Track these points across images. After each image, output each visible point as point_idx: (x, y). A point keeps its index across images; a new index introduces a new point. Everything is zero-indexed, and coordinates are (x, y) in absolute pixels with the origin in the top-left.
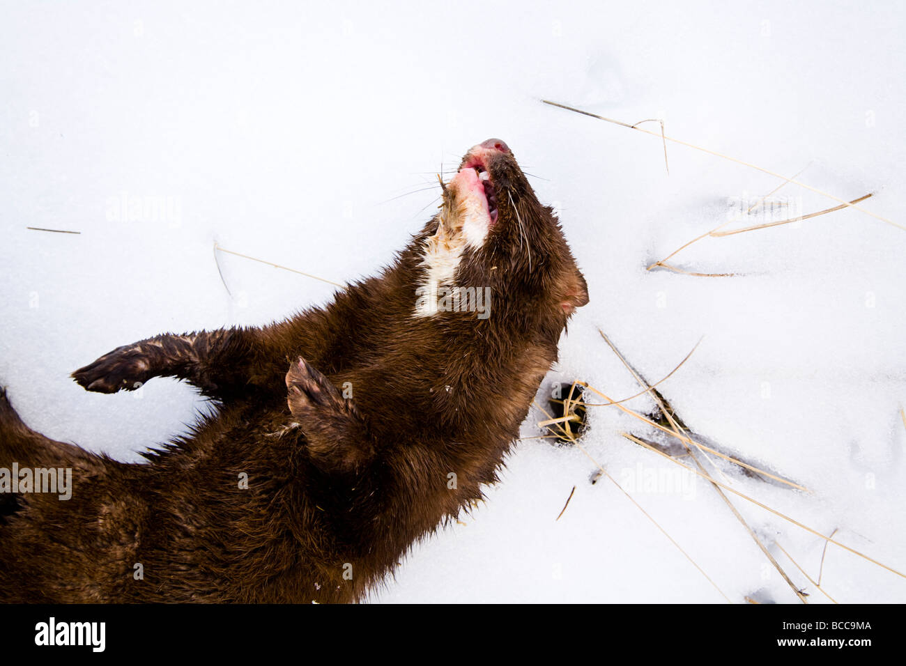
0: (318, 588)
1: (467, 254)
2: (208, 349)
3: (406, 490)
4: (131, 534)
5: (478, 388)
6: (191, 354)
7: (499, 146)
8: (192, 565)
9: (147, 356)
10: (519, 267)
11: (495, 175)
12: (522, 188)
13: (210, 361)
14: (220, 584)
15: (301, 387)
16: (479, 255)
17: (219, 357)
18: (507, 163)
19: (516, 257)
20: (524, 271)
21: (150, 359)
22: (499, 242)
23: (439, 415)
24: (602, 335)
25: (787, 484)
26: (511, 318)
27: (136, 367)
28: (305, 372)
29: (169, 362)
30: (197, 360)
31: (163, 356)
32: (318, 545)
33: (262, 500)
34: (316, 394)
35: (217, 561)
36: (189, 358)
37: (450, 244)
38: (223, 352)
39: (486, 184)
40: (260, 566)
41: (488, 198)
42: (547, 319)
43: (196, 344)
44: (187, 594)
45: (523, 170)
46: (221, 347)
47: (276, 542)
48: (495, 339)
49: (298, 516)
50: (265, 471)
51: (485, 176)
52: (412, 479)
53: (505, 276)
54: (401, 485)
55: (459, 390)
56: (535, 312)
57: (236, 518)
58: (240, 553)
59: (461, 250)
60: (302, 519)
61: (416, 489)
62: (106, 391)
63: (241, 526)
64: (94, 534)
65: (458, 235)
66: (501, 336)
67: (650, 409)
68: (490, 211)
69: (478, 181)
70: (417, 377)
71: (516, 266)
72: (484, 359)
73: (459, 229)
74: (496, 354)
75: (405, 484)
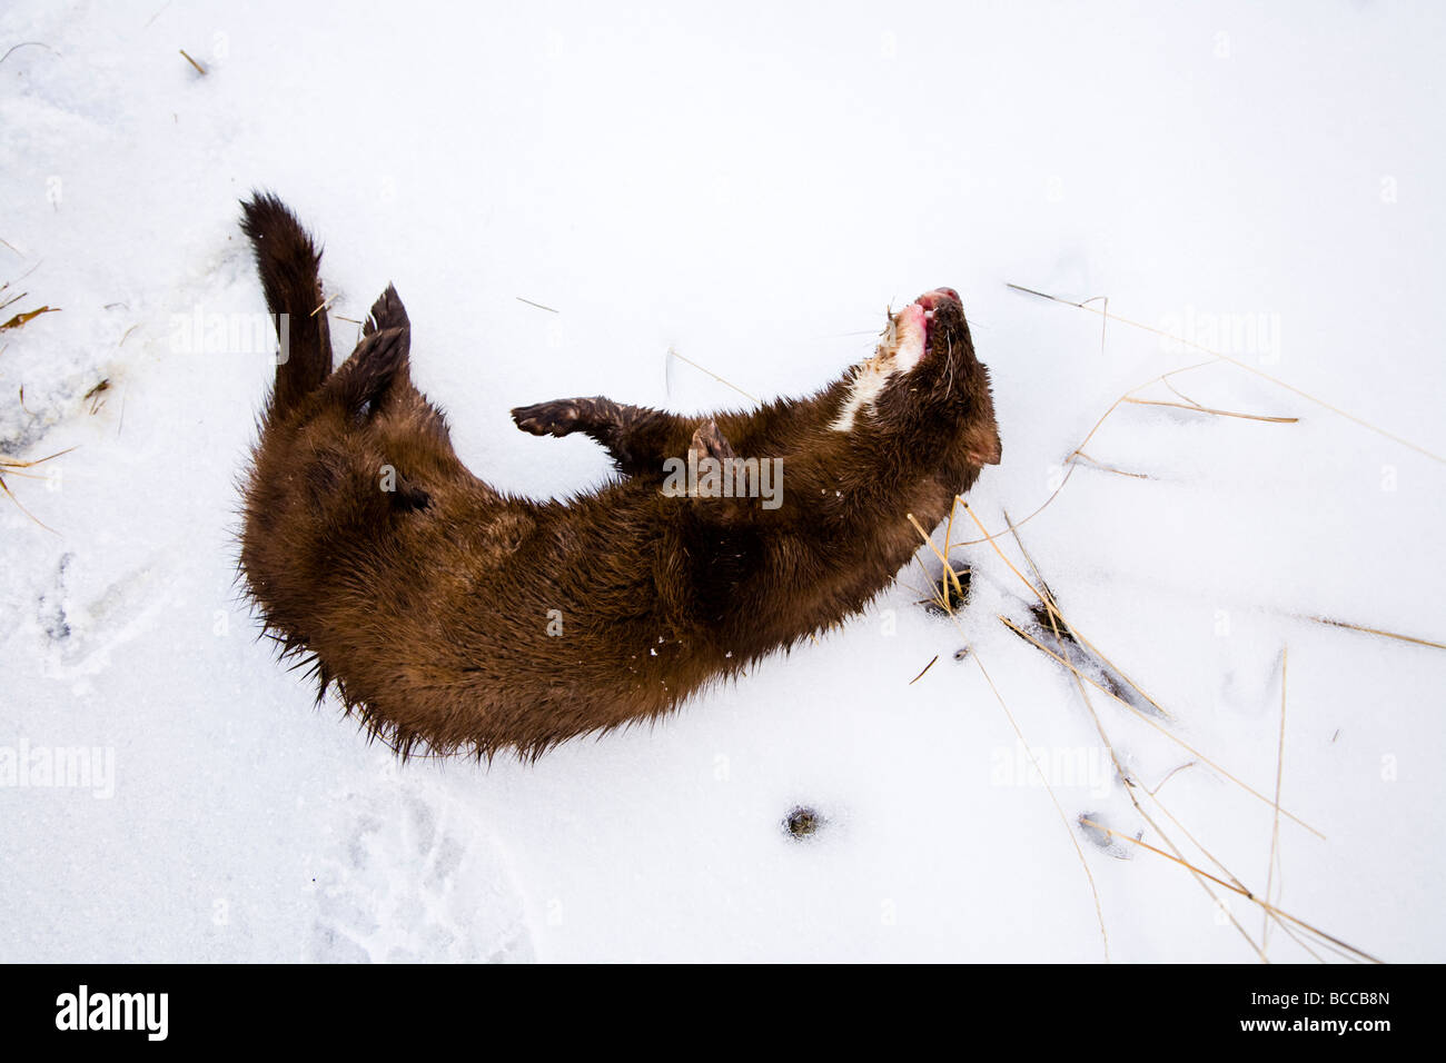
0: (661, 641)
1: (893, 378)
2: (634, 417)
3: (771, 571)
4: (514, 542)
5: (867, 502)
6: (617, 418)
7: (951, 293)
8: (555, 582)
9: (579, 407)
10: (938, 399)
11: (939, 314)
12: (961, 333)
13: (633, 429)
14: (575, 607)
15: (705, 441)
16: (905, 380)
17: (641, 428)
18: (954, 308)
19: (937, 389)
20: (943, 404)
21: (581, 411)
22: (925, 374)
23: (823, 516)
24: (1006, 518)
25: (1152, 708)
26: (918, 444)
27: (567, 413)
28: (713, 432)
29: (596, 417)
30: (621, 425)
31: (593, 411)
32: (674, 596)
33: (639, 543)
34: (717, 451)
35: (580, 586)
36: (615, 420)
37: (881, 366)
38: (645, 425)
39: (929, 321)
40: (615, 601)
41: (928, 337)
42: (952, 460)
43: (624, 412)
44: (544, 605)
45: (967, 318)
46: (645, 420)
47: (637, 584)
48: (897, 461)
49: (665, 560)
50: (650, 520)
51: (929, 314)
52: (779, 563)
53: (923, 404)
54: (768, 564)
55: (849, 497)
56: (943, 447)
57: (609, 552)
58: (603, 584)
59: (888, 373)
60: (667, 565)
61: (781, 574)
62: (535, 432)
63: (612, 560)
64: (484, 535)
65: (890, 361)
66: (903, 458)
67: (1034, 601)
68: (926, 348)
69: (922, 316)
70: (815, 477)
71: (935, 398)
72: (881, 476)
73: (893, 354)
74: (894, 474)
75: (771, 564)
